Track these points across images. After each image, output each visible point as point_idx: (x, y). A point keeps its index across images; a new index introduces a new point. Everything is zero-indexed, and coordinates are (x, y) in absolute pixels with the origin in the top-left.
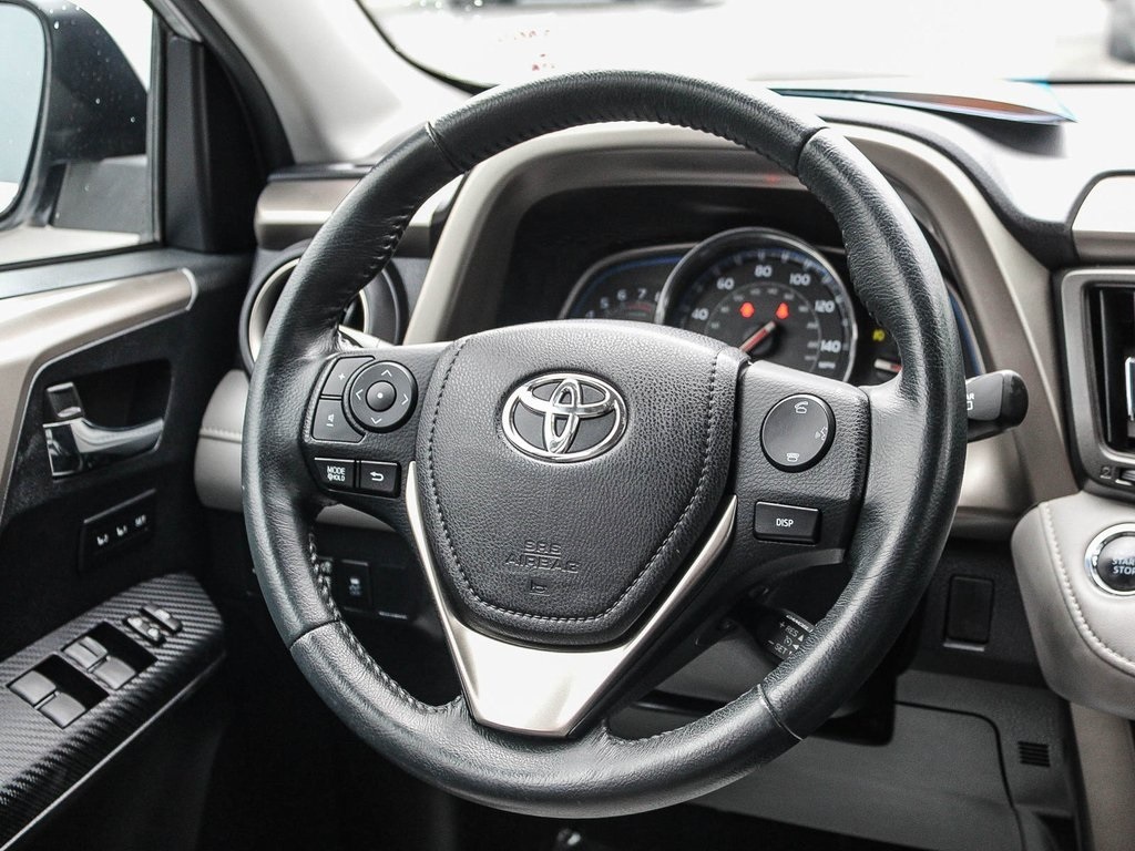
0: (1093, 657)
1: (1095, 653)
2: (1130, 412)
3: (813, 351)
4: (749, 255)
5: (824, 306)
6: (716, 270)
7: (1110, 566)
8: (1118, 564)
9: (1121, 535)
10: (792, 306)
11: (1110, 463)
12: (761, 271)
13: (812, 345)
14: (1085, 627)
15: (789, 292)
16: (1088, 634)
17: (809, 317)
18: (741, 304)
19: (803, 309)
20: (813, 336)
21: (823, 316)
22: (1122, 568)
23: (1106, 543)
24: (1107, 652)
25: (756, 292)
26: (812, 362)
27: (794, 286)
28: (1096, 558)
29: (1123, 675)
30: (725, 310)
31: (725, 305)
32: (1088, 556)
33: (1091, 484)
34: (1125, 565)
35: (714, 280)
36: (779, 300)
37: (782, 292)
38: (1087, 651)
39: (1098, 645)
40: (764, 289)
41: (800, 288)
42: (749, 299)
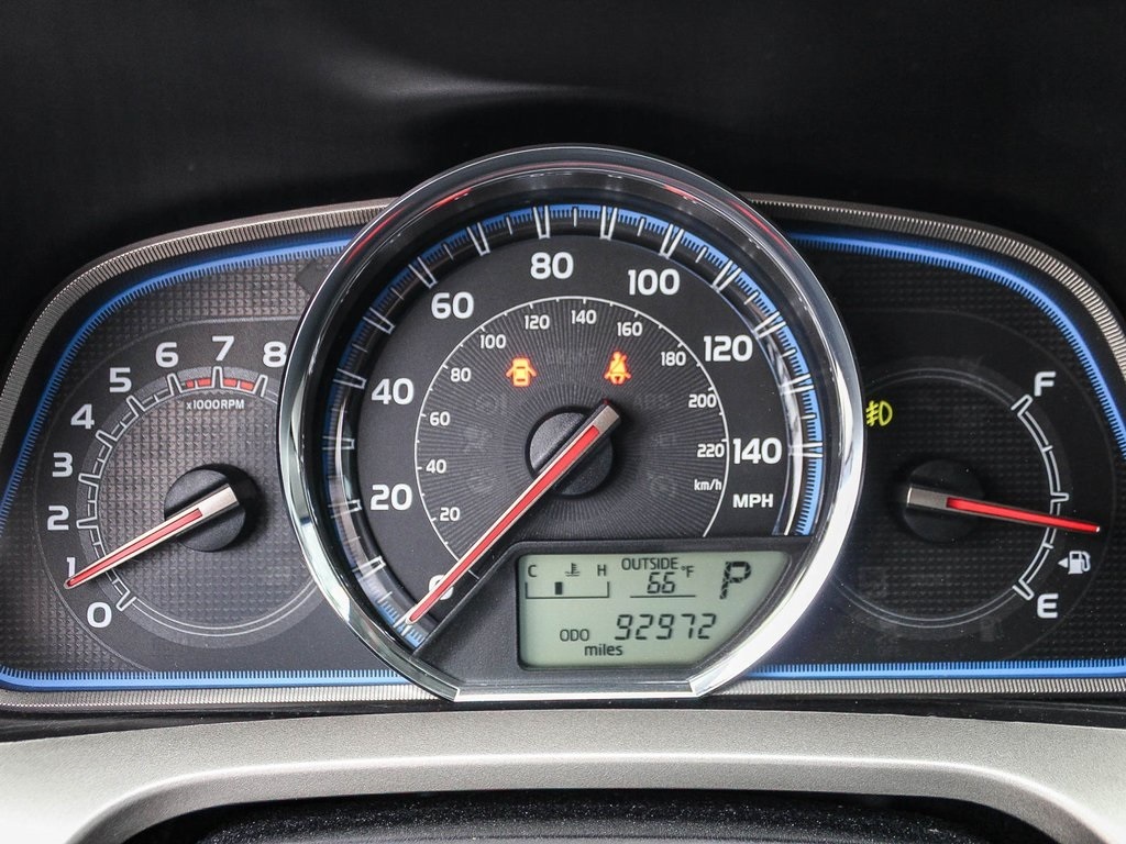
3: (712, 468)
4: (508, 223)
5: (724, 348)
6: (423, 272)
10: (642, 353)
12: (543, 266)
13: (706, 451)
15: (631, 318)
17: (689, 378)
18: (504, 358)
19: (670, 359)
20: (707, 426)
21: (725, 374)
25: (537, 322)
26: (715, 493)
27: (638, 301)
30: (459, 375)
31: (458, 362)
35: (421, 295)
36: (603, 339)
37: (610, 318)
40: (560, 313)
41: (656, 304)
42: (523, 343)
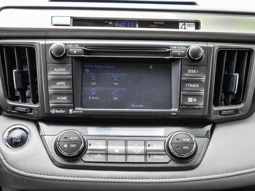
0: (7, 170)
1: (8, 169)
2: (15, 88)
7: (12, 139)
8: (14, 139)
9: (15, 129)
11: (10, 105)
14: (4, 161)
16: (5, 163)
22: (15, 140)
23: (10, 132)
24: (12, 168)
28: (7, 137)
29: (17, 175)
32: (4, 136)
33: (4, 113)
34: (16, 139)
38: (6, 169)
39: (9, 166)
